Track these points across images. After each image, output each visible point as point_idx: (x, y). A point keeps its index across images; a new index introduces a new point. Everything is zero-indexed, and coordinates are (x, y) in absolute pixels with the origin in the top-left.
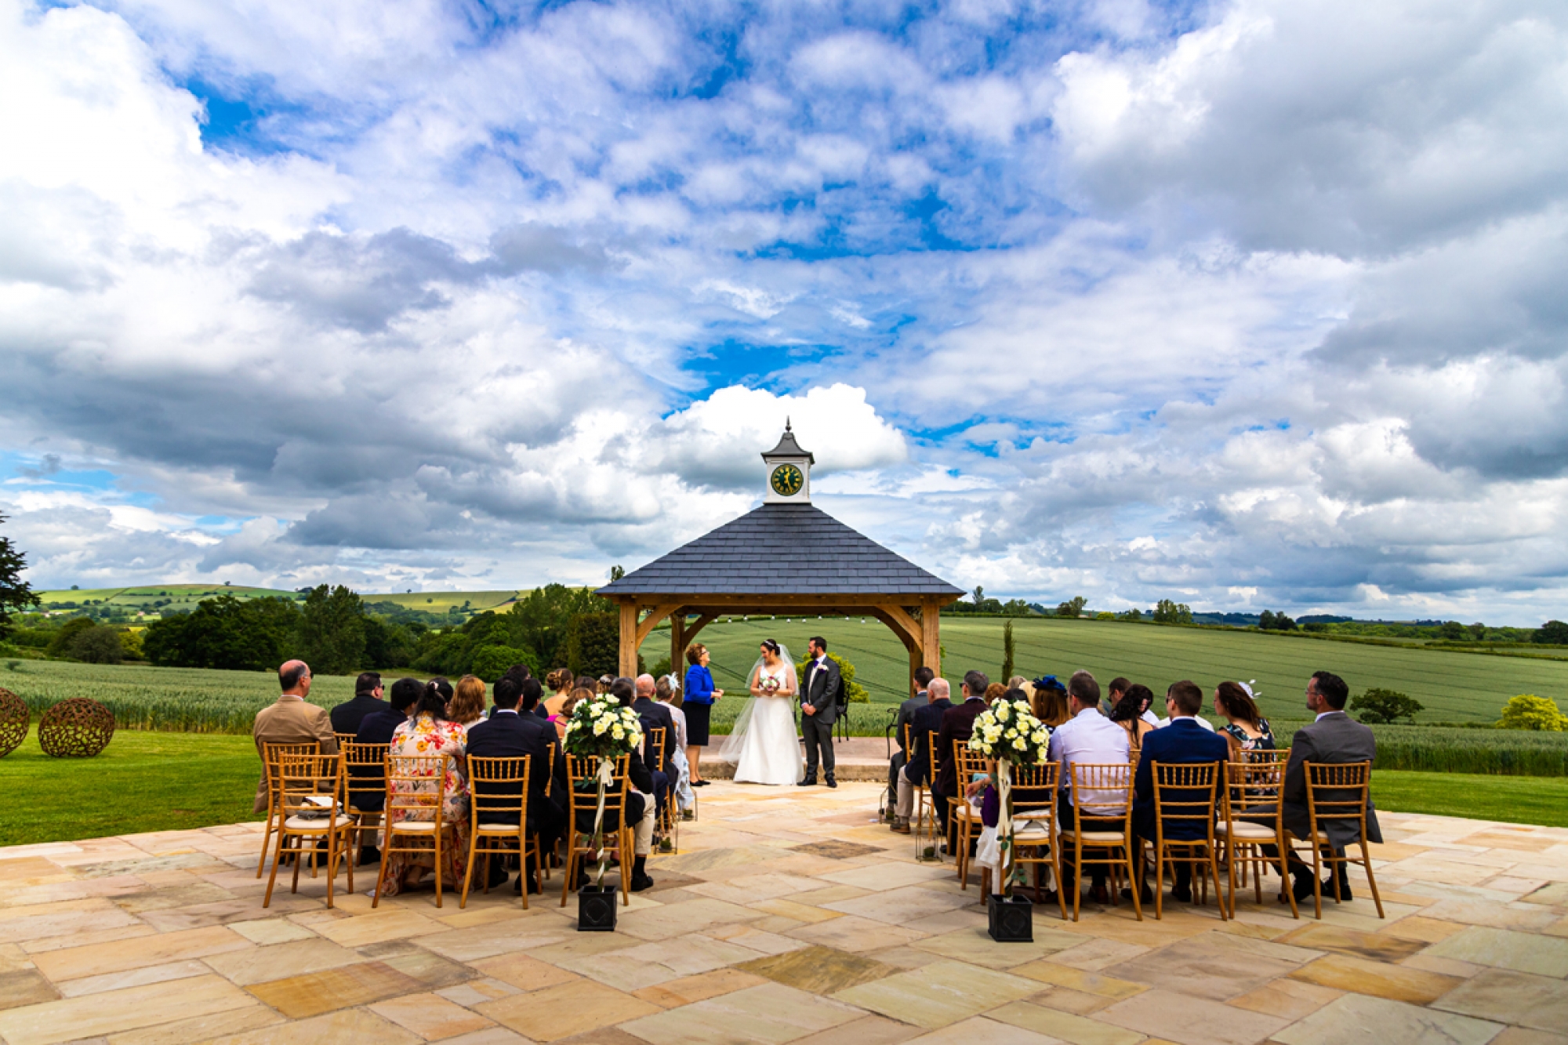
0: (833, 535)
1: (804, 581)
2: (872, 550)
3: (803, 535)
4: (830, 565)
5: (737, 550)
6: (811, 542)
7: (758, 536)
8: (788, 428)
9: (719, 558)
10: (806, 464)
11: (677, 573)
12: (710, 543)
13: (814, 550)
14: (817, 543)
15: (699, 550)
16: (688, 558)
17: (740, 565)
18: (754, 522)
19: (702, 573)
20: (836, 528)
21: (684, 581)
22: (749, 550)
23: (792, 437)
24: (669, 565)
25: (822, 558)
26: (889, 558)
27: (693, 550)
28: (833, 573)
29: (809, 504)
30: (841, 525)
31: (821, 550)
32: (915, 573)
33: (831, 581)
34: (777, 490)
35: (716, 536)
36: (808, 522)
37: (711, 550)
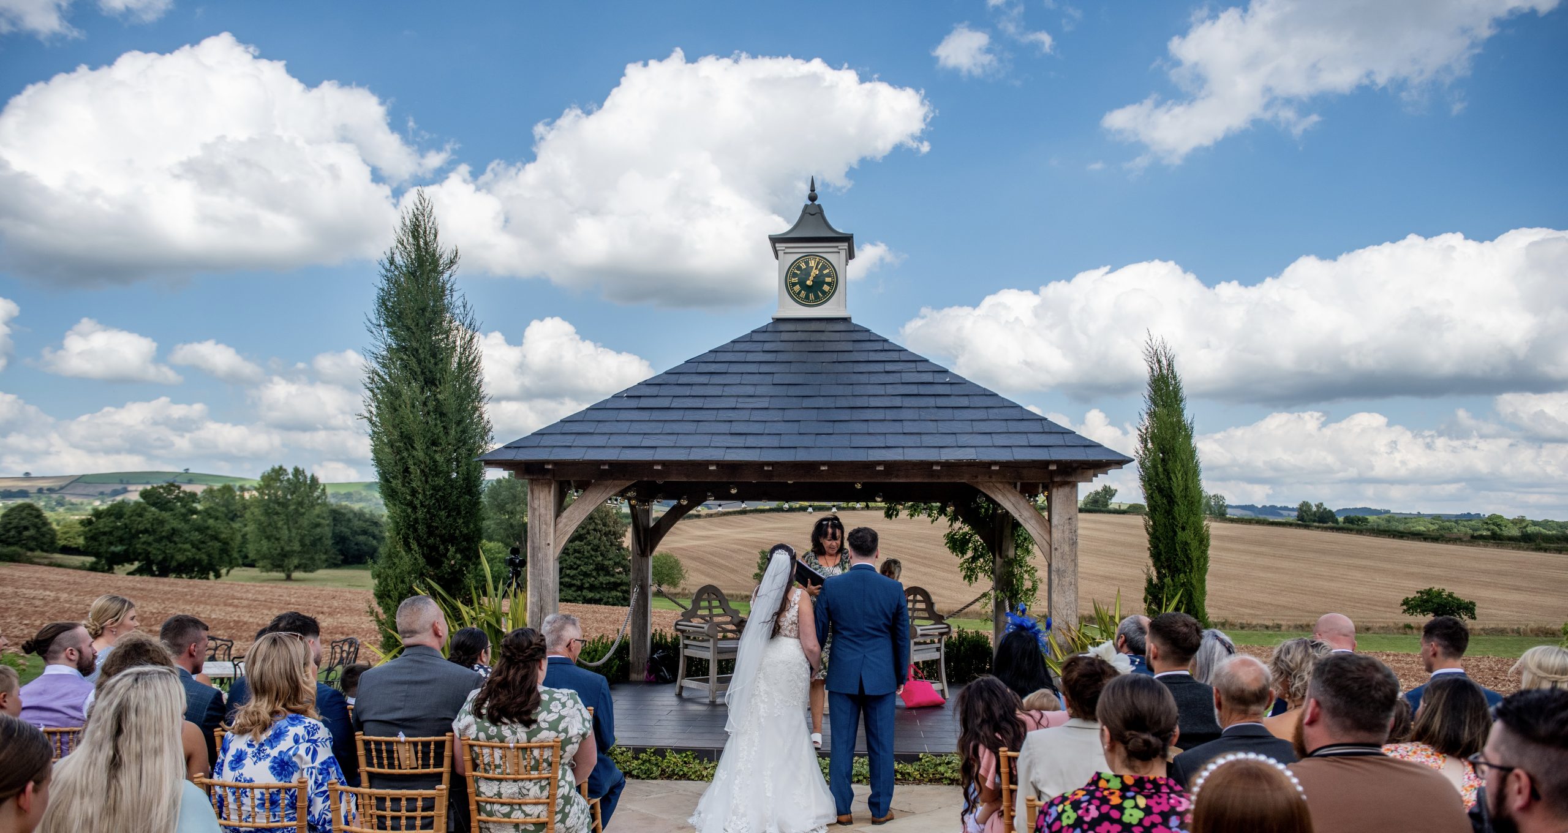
0: (889, 367)
1: (845, 441)
2: (956, 390)
3: (841, 368)
4: (890, 415)
5: (728, 391)
6: (855, 378)
7: (764, 368)
8: (813, 198)
9: (698, 403)
10: (843, 254)
11: (624, 428)
12: (683, 379)
13: (858, 390)
14: (864, 378)
15: (664, 391)
16: (644, 403)
17: (732, 415)
18: (758, 347)
19: (668, 428)
20: (894, 356)
21: (636, 440)
22: (750, 390)
23: (820, 211)
24: (612, 415)
25: (874, 402)
26: (989, 402)
27: (654, 391)
28: (897, 428)
29: (846, 320)
30: (902, 350)
31: (871, 390)
32: (1037, 427)
33: (891, 441)
34: (795, 297)
35: (693, 368)
36: (849, 346)
37: (687, 391)
